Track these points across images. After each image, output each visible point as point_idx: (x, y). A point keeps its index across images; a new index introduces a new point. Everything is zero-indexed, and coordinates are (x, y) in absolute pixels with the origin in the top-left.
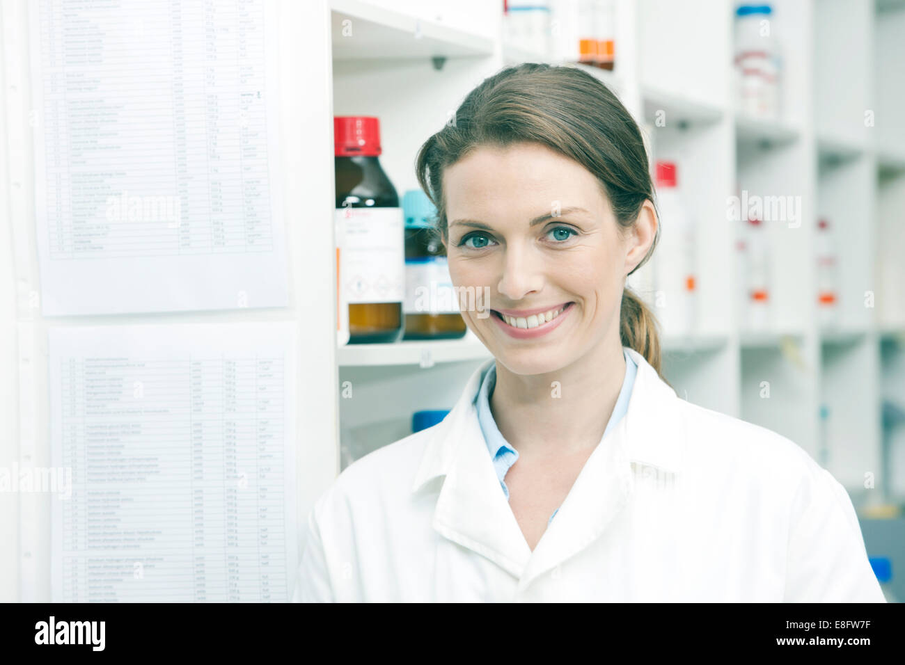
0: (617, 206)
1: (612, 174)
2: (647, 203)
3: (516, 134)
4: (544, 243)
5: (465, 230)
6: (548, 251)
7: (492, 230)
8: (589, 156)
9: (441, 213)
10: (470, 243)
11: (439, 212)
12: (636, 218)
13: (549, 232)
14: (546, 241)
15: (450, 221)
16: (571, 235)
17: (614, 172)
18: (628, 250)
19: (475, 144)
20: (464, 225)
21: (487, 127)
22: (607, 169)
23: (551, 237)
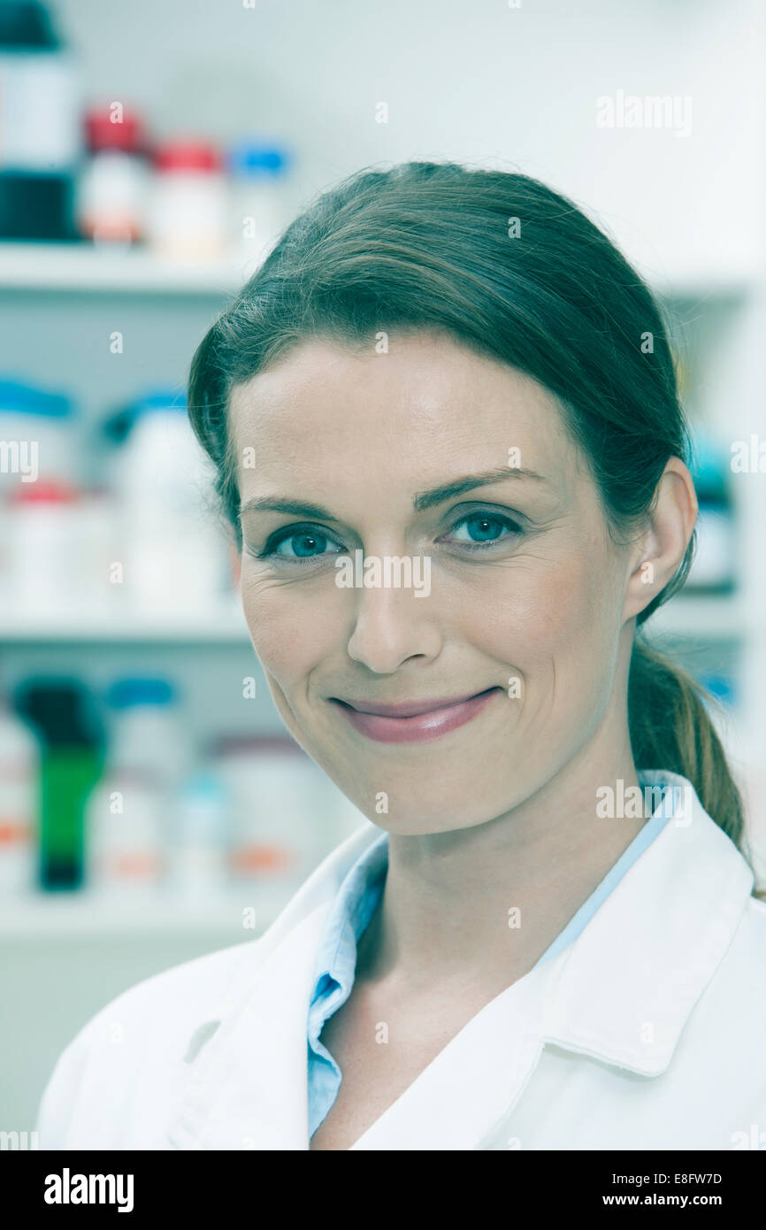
0: (607, 468)
1: (599, 395)
2: (673, 464)
3: (384, 307)
4: (445, 547)
5: (277, 520)
6: (454, 564)
7: (332, 519)
8: (547, 357)
9: (226, 482)
10: (287, 547)
11: (221, 483)
12: (650, 496)
13: (457, 524)
14: (449, 542)
15: (246, 497)
16: (505, 530)
17: (603, 391)
18: (632, 566)
19: (296, 331)
20: (273, 508)
21: (322, 292)
22: (586, 383)
23: (463, 534)
